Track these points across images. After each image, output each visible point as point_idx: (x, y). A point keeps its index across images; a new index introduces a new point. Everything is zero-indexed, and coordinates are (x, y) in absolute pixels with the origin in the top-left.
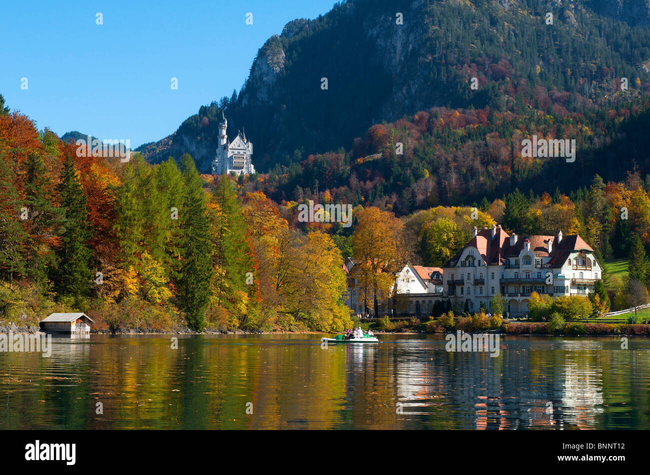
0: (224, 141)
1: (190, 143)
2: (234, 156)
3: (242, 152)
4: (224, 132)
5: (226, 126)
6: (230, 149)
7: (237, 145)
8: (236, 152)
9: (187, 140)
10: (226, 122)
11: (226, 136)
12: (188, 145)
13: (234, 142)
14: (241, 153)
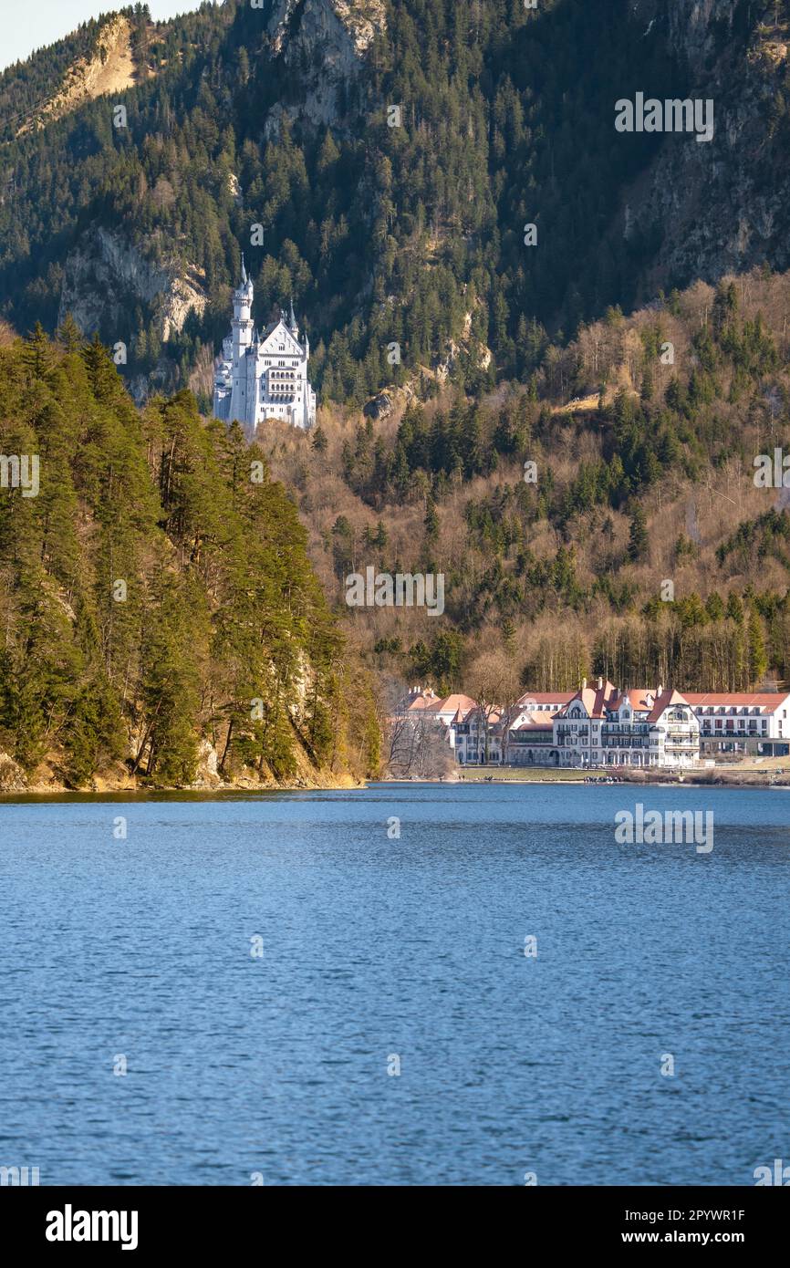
0: (246, 336)
1: (121, 254)
2: (271, 372)
3: (289, 362)
4: (246, 313)
5: (251, 297)
6: (262, 355)
7: (276, 346)
8: (275, 362)
9: (111, 246)
10: (251, 289)
11: (251, 323)
12: (116, 259)
13: (270, 339)
14: (286, 365)
